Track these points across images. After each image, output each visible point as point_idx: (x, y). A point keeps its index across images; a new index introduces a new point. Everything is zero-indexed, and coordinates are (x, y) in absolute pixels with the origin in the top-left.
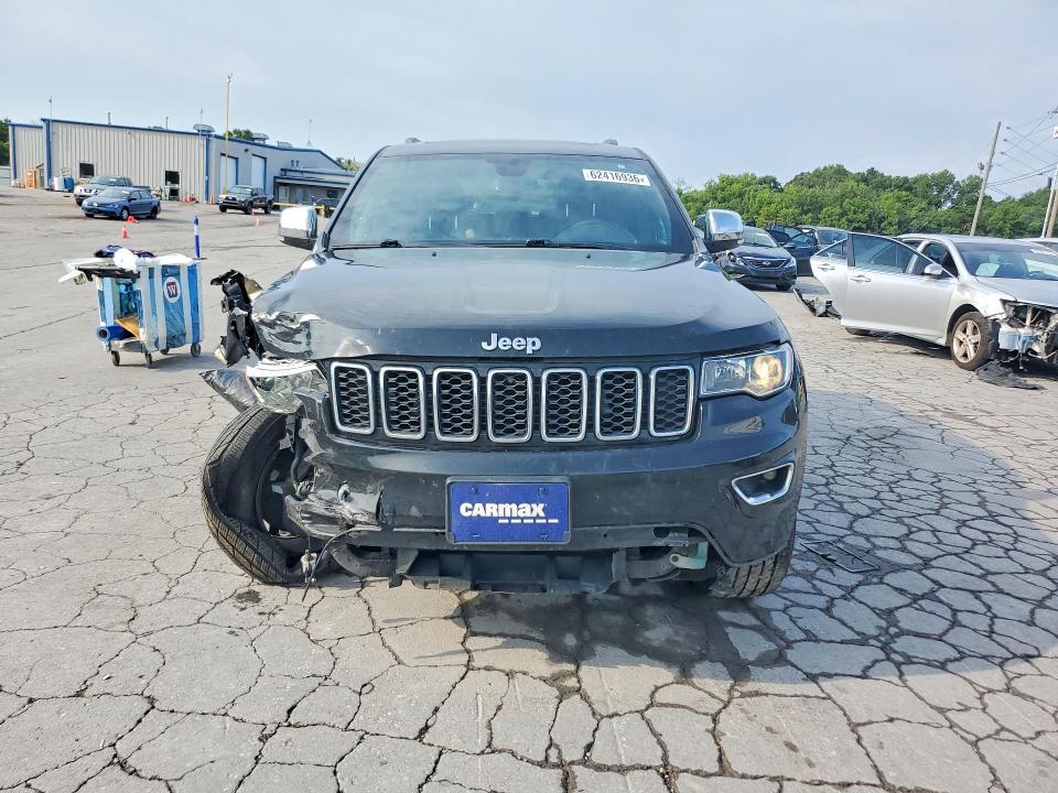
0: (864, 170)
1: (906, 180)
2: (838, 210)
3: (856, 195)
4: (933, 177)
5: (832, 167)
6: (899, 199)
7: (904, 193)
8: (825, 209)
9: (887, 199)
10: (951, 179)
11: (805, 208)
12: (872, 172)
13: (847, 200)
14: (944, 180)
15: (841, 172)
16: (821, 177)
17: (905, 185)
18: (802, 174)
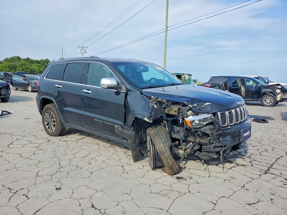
0: (26, 58)
1: (38, 61)
2: (21, 69)
3: (26, 65)
4: (44, 60)
5: (16, 57)
6: (38, 66)
7: (39, 64)
8: (17, 69)
9: (34, 66)
10: (49, 61)
11: (11, 68)
12: (28, 58)
13: (23, 66)
14: (47, 61)
15: (19, 58)
16: (13, 59)
17: (37, 62)
18: (7, 58)
